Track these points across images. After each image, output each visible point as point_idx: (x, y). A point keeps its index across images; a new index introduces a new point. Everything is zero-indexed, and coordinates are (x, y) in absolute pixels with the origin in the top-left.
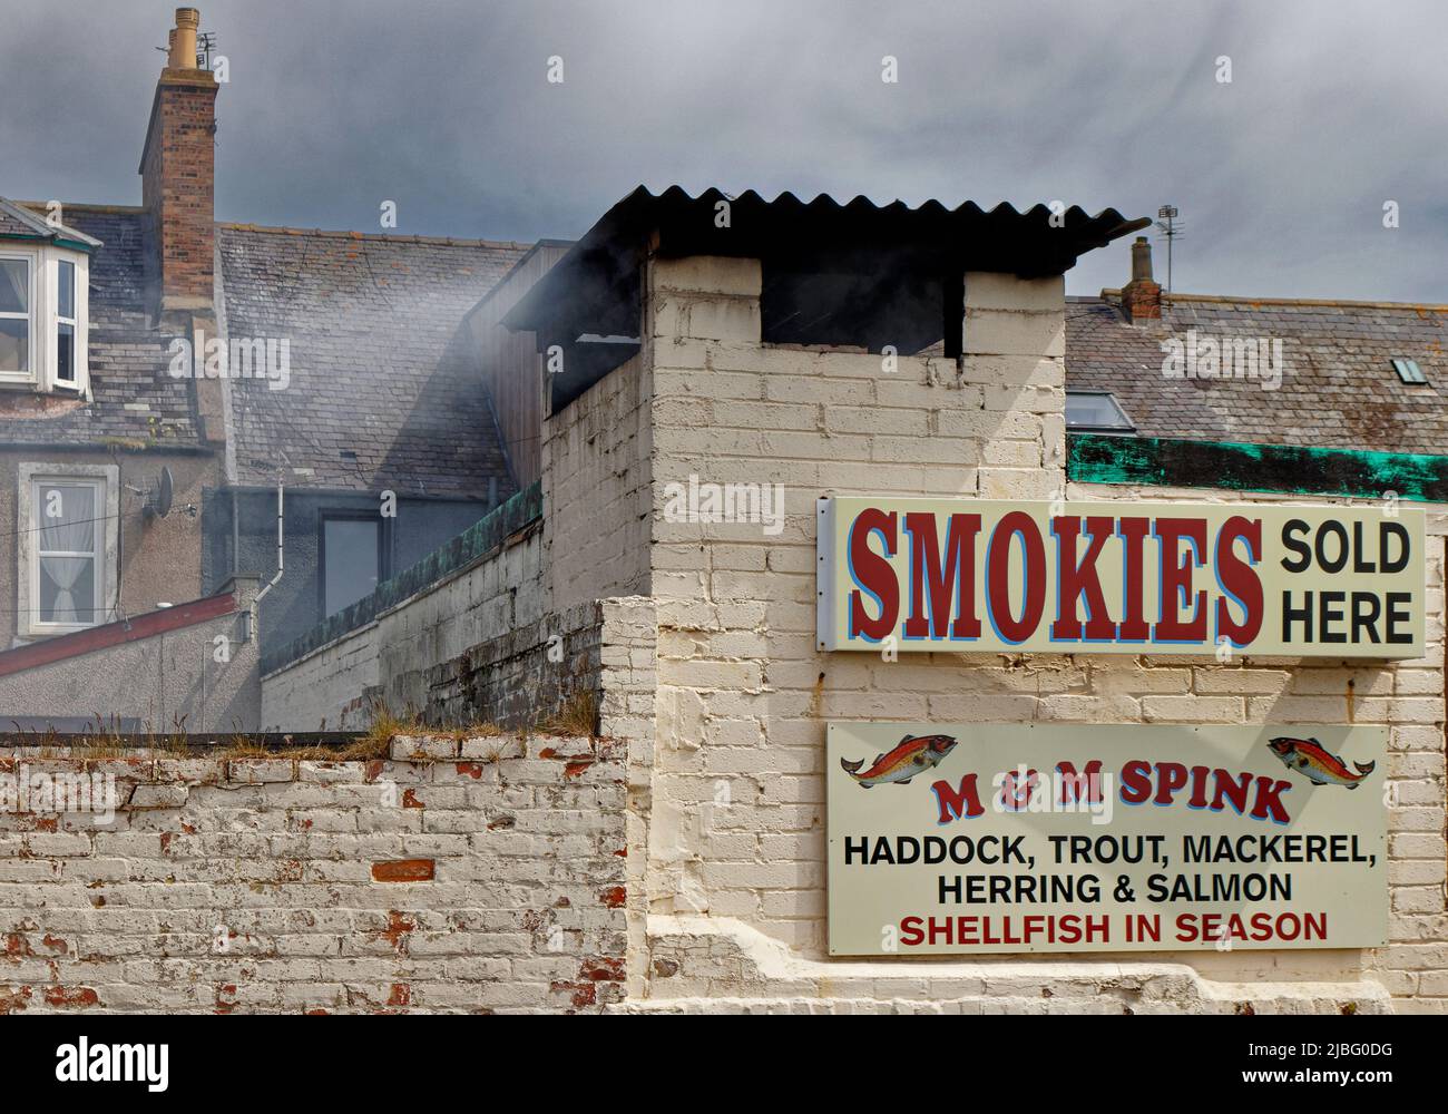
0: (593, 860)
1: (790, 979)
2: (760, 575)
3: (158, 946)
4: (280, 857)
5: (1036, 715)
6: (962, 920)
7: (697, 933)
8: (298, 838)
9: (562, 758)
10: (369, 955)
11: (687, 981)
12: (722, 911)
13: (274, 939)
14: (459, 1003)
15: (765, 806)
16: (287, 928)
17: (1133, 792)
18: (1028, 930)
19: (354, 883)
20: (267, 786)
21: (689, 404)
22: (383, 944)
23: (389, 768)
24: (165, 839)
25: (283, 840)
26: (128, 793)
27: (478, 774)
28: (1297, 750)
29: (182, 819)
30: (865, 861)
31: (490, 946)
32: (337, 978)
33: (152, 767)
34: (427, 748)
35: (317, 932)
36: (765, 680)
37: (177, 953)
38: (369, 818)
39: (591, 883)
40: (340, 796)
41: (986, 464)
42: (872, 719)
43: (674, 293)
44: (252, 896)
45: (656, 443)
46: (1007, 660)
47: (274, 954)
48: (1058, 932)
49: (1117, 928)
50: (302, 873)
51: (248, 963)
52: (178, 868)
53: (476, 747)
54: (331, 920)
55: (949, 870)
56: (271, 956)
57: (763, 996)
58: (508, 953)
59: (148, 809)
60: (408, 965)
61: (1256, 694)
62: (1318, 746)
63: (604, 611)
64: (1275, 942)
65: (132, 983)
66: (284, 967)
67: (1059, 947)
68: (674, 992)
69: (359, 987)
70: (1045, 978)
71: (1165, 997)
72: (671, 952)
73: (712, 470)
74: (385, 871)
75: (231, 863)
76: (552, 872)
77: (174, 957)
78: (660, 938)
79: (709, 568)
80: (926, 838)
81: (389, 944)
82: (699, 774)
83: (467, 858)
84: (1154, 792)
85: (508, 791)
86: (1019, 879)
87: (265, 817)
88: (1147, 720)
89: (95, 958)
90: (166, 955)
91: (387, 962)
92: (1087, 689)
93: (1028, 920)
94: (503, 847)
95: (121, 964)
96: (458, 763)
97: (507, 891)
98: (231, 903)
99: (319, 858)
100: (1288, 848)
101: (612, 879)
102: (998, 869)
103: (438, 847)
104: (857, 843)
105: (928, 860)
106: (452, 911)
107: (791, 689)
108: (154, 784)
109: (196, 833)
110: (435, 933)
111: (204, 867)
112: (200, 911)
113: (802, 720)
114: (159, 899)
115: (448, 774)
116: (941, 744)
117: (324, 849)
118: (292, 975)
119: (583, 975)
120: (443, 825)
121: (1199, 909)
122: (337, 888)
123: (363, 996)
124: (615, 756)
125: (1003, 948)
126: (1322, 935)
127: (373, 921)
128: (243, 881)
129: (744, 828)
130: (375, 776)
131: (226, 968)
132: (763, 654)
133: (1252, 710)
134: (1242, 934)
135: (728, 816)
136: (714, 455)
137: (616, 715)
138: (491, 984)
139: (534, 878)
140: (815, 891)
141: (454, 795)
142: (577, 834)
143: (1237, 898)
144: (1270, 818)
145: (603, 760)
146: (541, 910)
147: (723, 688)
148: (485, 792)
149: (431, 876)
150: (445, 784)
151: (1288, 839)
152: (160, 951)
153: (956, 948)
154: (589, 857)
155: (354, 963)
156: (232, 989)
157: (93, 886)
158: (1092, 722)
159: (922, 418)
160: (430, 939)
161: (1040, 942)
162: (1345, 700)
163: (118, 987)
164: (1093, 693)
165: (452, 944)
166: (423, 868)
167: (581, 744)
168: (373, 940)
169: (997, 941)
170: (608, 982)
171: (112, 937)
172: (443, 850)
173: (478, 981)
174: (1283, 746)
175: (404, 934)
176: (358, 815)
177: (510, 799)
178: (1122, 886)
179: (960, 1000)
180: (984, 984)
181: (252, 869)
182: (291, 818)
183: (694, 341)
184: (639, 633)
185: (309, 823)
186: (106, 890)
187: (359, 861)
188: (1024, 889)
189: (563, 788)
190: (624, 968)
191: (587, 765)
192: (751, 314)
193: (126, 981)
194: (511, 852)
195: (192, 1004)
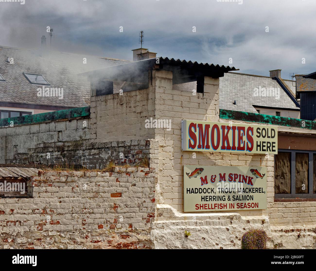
0: (150, 193)
1: (180, 217)
2: (172, 135)
3: (71, 211)
4: (94, 192)
5: (215, 164)
6: (205, 205)
7: (165, 208)
8: (97, 188)
9: (144, 172)
10: (110, 213)
11: (163, 217)
12: (166, 203)
13: (93, 210)
14: (126, 223)
15: (173, 182)
16: (95, 207)
17: (230, 179)
18: (215, 206)
19: (107, 198)
20: (92, 177)
21: (161, 100)
22: (113, 210)
23: (113, 174)
24: (73, 188)
25: (95, 189)
26: (66, 179)
27: (130, 175)
28: (254, 171)
29: (76, 184)
30: (190, 193)
31: (131, 211)
32: (104, 218)
33: (71, 173)
34: (121, 170)
35: (101, 208)
36: (173, 156)
37: (75, 213)
38: (110, 185)
39: (149, 197)
40: (105, 180)
41: (207, 114)
42: (190, 164)
43: (159, 77)
44: (89, 200)
45: (156, 108)
46: (210, 153)
47: (93, 213)
48: (219, 207)
49: (228, 206)
50: (98, 196)
51: (88, 215)
52: (75, 194)
53: (130, 169)
54: (103, 205)
55: (203, 195)
56: (92, 213)
57: (176, 220)
58: (135, 212)
59: (70, 182)
60: (117, 215)
61: (247, 160)
62: (257, 171)
63: (150, 142)
64: (251, 208)
65: (67, 219)
66: (95, 216)
67: (220, 210)
68: (162, 220)
69: (108, 220)
70: (219, 216)
71: (236, 219)
72: (161, 212)
73: (165, 114)
74: (113, 195)
75: (85, 193)
76: (142, 195)
77: (74, 214)
78: (159, 209)
79: (164, 133)
80: (199, 188)
81: (114, 210)
82: (163, 175)
83: (127, 192)
84: (233, 180)
85: (135, 179)
86: (213, 196)
87: (91, 184)
88: (231, 165)
89: (59, 214)
90: (73, 213)
91: (113, 214)
92: (222, 159)
93: (215, 204)
94: (134, 190)
95: (64, 215)
96: (126, 173)
97: (135, 199)
98: (85, 202)
99: (101, 192)
100: (253, 190)
101: (153, 197)
102: (210, 194)
103: (122, 190)
104: (188, 189)
105: (200, 193)
106: (125, 203)
107: (177, 158)
108: (71, 177)
109: (78, 187)
110: (122, 208)
111: (80, 195)
112: (79, 204)
113: (179, 165)
114: (71, 201)
115: (124, 175)
116: (201, 170)
117: (102, 191)
118: (96, 217)
119: (148, 216)
120: (123, 186)
121: (240, 202)
122: (104, 199)
123: (109, 221)
124: (153, 172)
125: (211, 210)
126: (258, 207)
127: (111, 206)
128: (87, 197)
129: (170, 186)
130: (111, 175)
131: (84, 216)
132: (172, 151)
133: (247, 163)
134: (246, 207)
135: (167, 184)
136: (165, 111)
137: (152, 163)
138: (132, 218)
139: (139, 196)
140: (181, 199)
141: (125, 179)
142: (147, 187)
143: (245, 200)
144: (250, 184)
145: (151, 172)
146: (140, 203)
147: (166, 158)
148: (131, 179)
149: (121, 196)
150: (124, 177)
151: (253, 188)
152: (72, 212)
153: (204, 210)
154: (149, 192)
155: (107, 214)
156: (85, 220)
157: (59, 199)
158: (223, 165)
159: (197, 105)
160: (121, 209)
161: (217, 209)
162: (260, 162)
163: (64, 220)
164: (223, 160)
165: (125, 211)
166: (120, 195)
167: (147, 169)
168: (111, 210)
169: (210, 209)
170: (152, 218)
171: (63, 210)
172: (123, 191)
173: (129, 218)
174: (252, 171)
175: (116, 208)
176: (108, 183)
177: (135, 180)
178: (229, 198)
179: (206, 220)
180: (210, 217)
181: (89, 195)
182: (96, 184)
183: (162, 87)
184: (156, 146)
185: (99, 185)
186: (62, 199)
187: (108, 193)
188: (214, 198)
189: (144, 178)
190: (155, 215)
191: (149, 173)
192: (171, 82)
193: (65, 219)
194: (135, 191)
195: (78, 224)
